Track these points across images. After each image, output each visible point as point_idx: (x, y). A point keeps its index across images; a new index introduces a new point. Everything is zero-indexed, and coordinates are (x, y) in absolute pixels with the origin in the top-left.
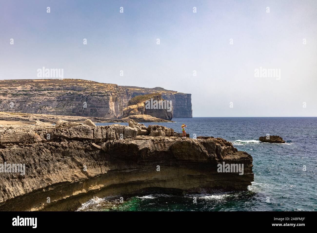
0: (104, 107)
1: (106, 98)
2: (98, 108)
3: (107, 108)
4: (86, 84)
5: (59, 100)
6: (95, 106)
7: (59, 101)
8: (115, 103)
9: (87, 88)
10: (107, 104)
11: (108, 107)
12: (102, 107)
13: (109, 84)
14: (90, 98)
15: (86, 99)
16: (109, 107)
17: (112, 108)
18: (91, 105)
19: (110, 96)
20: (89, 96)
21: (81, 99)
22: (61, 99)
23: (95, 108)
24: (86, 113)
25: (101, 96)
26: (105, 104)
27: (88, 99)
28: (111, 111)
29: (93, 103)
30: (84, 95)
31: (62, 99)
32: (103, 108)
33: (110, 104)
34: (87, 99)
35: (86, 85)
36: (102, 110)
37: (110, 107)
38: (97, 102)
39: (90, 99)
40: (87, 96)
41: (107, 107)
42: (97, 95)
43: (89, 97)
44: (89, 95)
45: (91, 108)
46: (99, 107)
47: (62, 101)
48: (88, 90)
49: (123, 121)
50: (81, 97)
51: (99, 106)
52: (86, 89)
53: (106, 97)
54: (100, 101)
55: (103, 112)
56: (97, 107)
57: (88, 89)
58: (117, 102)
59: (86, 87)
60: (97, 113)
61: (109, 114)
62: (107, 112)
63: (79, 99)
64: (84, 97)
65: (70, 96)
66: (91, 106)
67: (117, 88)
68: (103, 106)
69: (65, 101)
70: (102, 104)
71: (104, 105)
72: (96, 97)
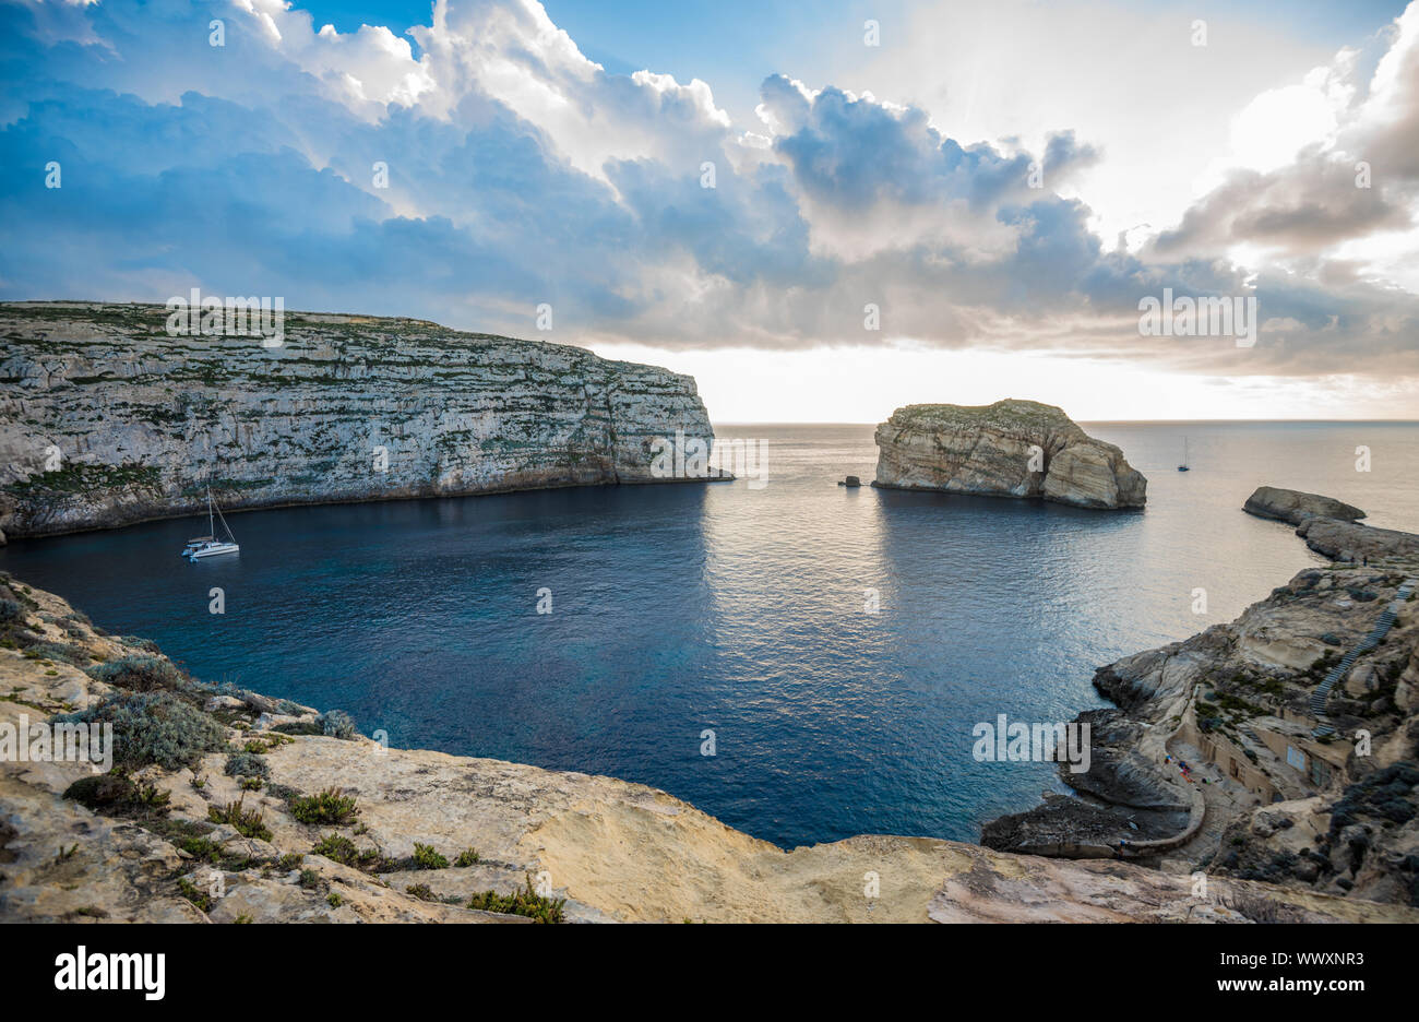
0: (696, 434)
1: (692, 403)
5: (500, 404)
6: (655, 430)
7: (504, 410)
10: (703, 423)
11: (708, 435)
12: (689, 434)
14: (620, 399)
15: (604, 403)
18: (640, 427)
20: (615, 394)
21: (585, 404)
22: (505, 402)
24: (627, 456)
25: (664, 394)
26: (693, 422)
27: (614, 404)
29: (646, 421)
30: (591, 389)
31: (509, 403)
34: (607, 402)
38: (657, 416)
39: (627, 405)
40: (606, 395)
42: (646, 392)
43: (617, 396)
44: (610, 387)
45: (641, 439)
47: (512, 409)
50: (581, 395)
51: (668, 430)
53: (688, 401)
54: (672, 411)
56: (666, 435)
63: (576, 403)
64: (595, 395)
65: (533, 393)
66: (642, 430)
68: (692, 430)
69: (526, 409)
70: (681, 424)
72: (649, 397)
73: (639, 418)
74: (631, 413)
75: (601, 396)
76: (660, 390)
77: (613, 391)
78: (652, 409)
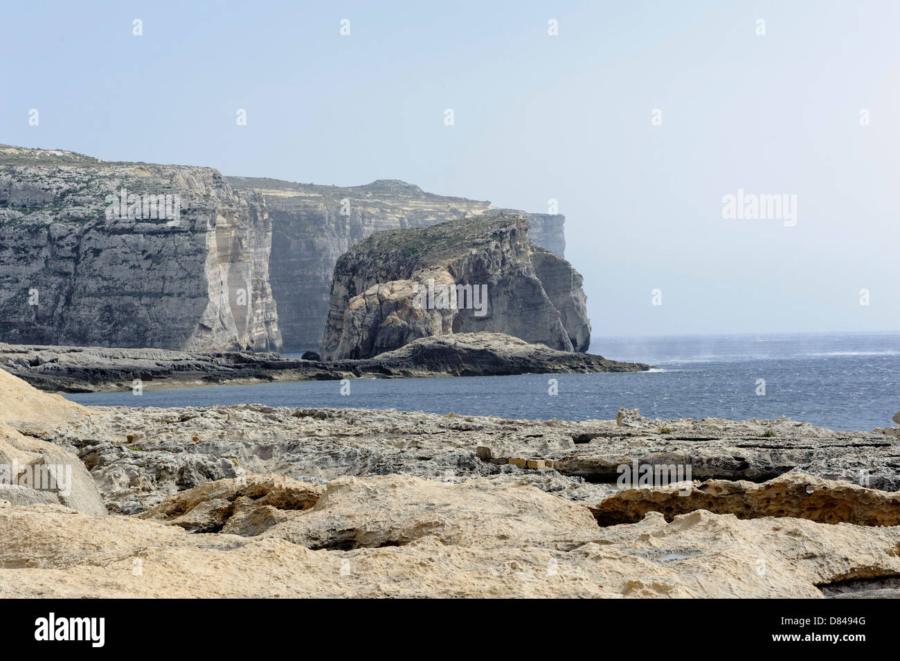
0: (179, 295)
1: (187, 245)
2: (143, 302)
3: (193, 301)
4: (62, 168)
6: (128, 288)
8: (231, 271)
9: (68, 191)
10: (195, 275)
11: (199, 295)
12: (170, 295)
13: (179, 167)
14: (92, 244)
15: (73, 251)
16: (206, 295)
17: (221, 300)
18: (105, 283)
19: (204, 231)
20: (87, 236)
23: (128, 299)
24: (77, 327)
25: (157, 234)
26: (181, 274)
27: (81, 251)
28: (218, 316)
29: (115, 275)
30: (59, 229)
32: (174, 300)
33: (209, 273)
34: (76, 249)
35: (66, 175)
36: (169, 307)
37: (209, 290)
38: (133, 267)
39: (97, 252)
40: (78, 237)
41: (194, 291)
42: (132, 230)
43: (90, 239)
44: (86, 226)
45: (102, 302)
46: (148, 294)
48: (76, 204)
49: (387, 368)
50: (42, 240)
51: (146, 287)
52: (63, 195)
53: (184, 242)
54: (155, 258)
55: (174, 320)
56: (140, 295)
57: (78, 199)
58: (239, 266)
59: (65, 187)
60: (142, 328)
61: (203, 333)
62: (194, 322)
63: (32, 252)
64: (61, 238)
66: (107, 288)
67: (220, 187)
68: (174, 287)
70: (163, 277)
71: (177, 284)
72: (130, 238)
73: (107, 272)
74: (99, 263)
75: (70, 239)
76: (154, 226)
77: (87, 231)
78: (128, 257)
